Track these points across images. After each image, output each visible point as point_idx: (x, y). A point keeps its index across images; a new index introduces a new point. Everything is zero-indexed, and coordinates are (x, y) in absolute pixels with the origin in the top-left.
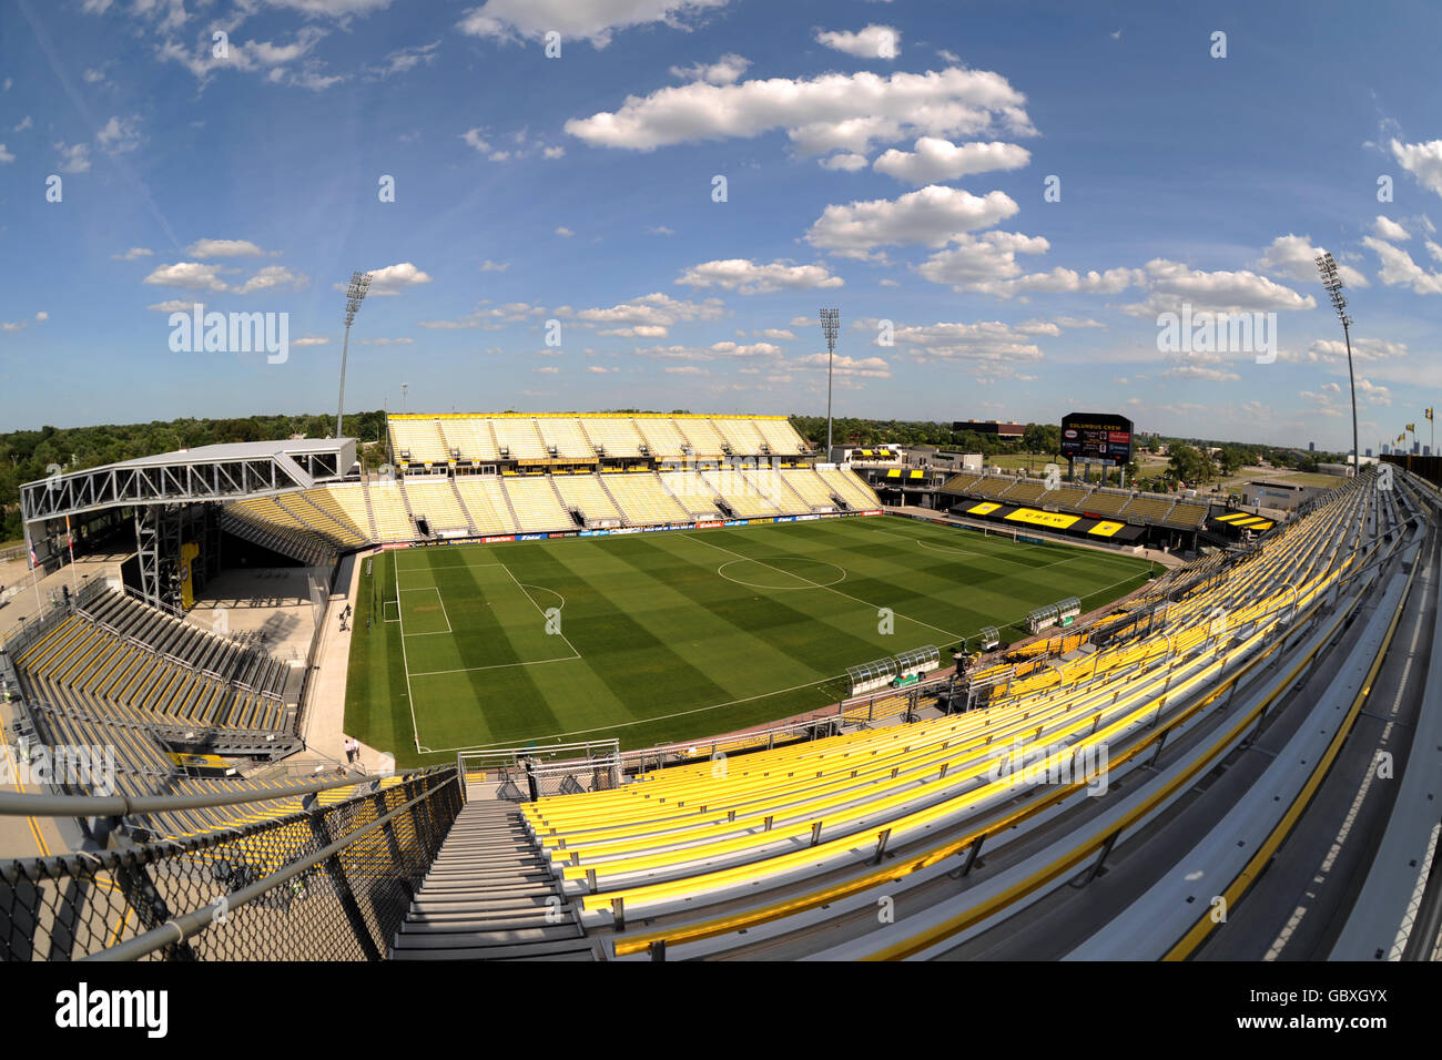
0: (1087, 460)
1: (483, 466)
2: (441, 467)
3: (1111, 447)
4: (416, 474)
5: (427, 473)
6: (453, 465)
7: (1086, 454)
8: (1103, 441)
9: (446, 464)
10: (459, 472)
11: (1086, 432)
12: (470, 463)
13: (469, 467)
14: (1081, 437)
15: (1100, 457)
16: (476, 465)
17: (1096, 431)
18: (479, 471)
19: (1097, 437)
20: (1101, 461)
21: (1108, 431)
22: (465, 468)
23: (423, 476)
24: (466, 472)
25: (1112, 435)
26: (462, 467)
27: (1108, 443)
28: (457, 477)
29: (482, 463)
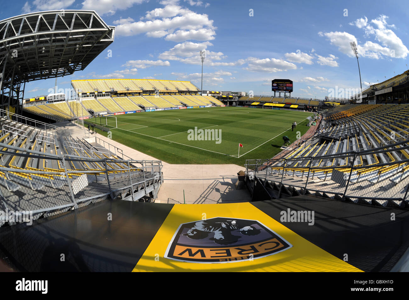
0: (280, 91)
1: (106, 94)
2: (92, 94)
3: (287, 88)
4: (84, 97)
5: (88, 96)
6: (96, 93)
7: (280, 90)
8: (284, 86)
9: (94, 93)
10: (98, 96)
11: (279, 84)
12: (102, 93)
13: (101, 94)
14: (278, 85)
15: (284, 91)
16: (104, 93)
17: (283, 84)
18: (105, 95)
19: (283, 85)
20: (284, 92)
21: (286, 84)
22: (100, 94)
23: (86, 98)
24: (100, 96)
25: (287, 85)
26: (99, 94)
27: (286, 87)
28: (97, 98)
29: (106, 92)
